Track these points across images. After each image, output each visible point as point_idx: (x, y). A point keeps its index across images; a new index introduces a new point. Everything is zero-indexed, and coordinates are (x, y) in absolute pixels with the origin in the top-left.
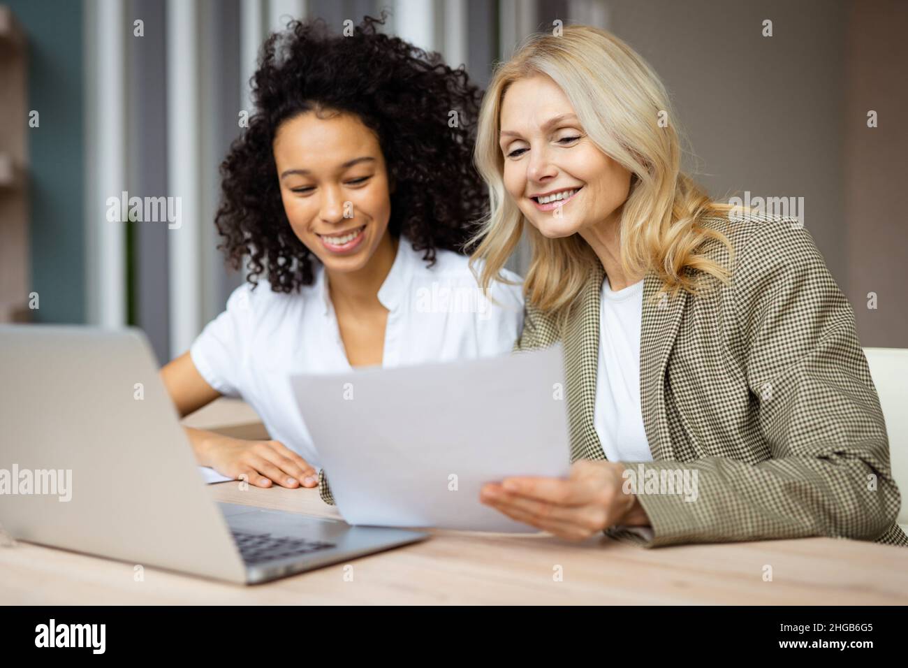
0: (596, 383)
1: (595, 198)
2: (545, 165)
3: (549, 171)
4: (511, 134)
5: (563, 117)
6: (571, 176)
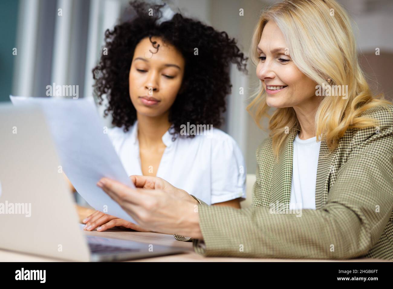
1: (293, 93)
2: (269, 71)
3: (270, 75)
4: (260, 49)
5: (281, 49)
6: (281, 80)
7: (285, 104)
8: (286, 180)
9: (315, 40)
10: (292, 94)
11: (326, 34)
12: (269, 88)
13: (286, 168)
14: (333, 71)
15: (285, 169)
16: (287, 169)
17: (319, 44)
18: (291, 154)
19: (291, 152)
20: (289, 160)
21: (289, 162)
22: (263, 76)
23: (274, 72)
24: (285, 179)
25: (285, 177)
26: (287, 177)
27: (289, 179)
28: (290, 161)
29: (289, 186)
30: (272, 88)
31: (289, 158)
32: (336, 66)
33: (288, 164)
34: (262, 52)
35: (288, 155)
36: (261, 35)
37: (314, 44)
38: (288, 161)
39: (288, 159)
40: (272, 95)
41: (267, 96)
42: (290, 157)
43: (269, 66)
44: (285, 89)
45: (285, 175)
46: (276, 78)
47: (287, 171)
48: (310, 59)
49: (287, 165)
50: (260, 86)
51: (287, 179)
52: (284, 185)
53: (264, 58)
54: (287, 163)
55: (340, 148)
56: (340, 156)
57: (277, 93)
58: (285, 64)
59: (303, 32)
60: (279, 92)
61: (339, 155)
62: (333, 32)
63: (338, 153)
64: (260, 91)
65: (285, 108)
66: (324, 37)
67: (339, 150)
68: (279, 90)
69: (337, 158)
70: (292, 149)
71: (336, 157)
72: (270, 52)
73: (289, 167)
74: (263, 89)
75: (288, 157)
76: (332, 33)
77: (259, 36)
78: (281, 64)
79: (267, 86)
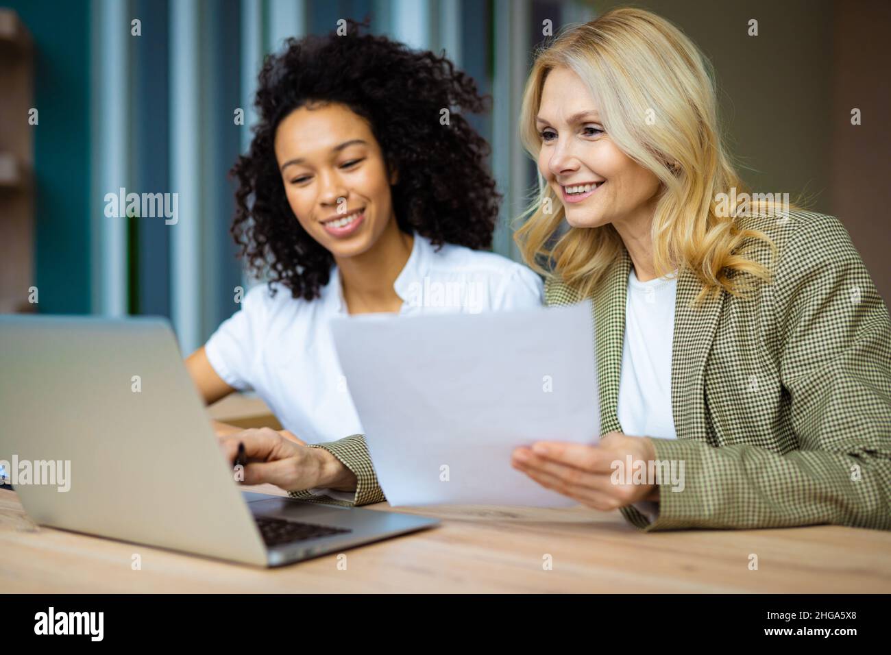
1: (616, 194)
2: (567, 159)
3: (569, 166)
4: (543, 121)
5: (587, 113)
6: (592, 171)
7: (603, 219)
9: (645, 93)
10: (615, 196)
12: (568, 191)
14: (682, 148)
15: (611, 333)
16: (615, 332)
18: (621, 304)
19: (621, 299)
20: (618, 316)
21: (618, 320)
22: (558, 168)
23: (576, 158)
26: (613, 347)
27: (617, 351)
28: (620, 318)
29: (618, 364)
31: (618, 312)
32: (686, 139)
33: (616, 322)
34: (548, 126)
35: (616, 306)
36: (540, 95)
37: (645, 101)
38: (616, 318)
39: (616, 314)
40: (578, 205)
42: (620, 310)
43: (567, 148)
44: (602, 188)
46: (581, 169)
47: (615, 337)
48: (639, 129)
52: (609, 362)
53: (552, 135)
54: (614, 320)
57: (586, 199)
58: (596, 139)
59: (622, 81)
60: (591, 195)
62: (675, 74)
70: (623, 294)
72: (566, 123)
73: (618, 328)
75: (616, 310)
76: (673, 77)
79: (563, 188)
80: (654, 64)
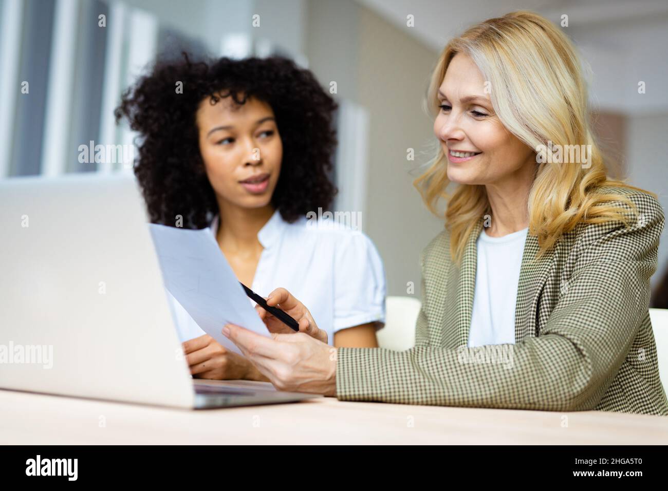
0: (471, 318)
2: (456, 129)
3: (457, 135)
4: (442, 94)
5: (476, 97)
6: (472, 143)
7: (476, 179)
8: (464, 299)
9: (531, 87)
10: (488, 164)
11: (546, 79)
12: (453, 154)
13: (465, 281)
14: (557, 133)
16: (467, 282)
17: (537, 93)
18: (472, 260)
22: (446, 136)
23: (463, 131)
24: (462, 297)
25: (462, 294)
30: (458, 154)
32: (561, 127)
34: (445, 99)
36: (445, 73)
37: (529, 92)
40: (457, 165)
41: (448, 166)
43: (457, 121)
44: (478, 157)
45: (462, 291)
46: (465, 139)
47: (467, 285)
48: (522, 114)
49: (466, 276)
50: (438, 150)
51: (465, 297)
53: (448, 108)
54: (466, 273)
55: (558, 253)
56: (558, 265)
57: (465, 162)
58: (482, 119)
59: (512, 74)
60: (469, 160)
61: (556, 263)
62: (556, 76)
63: (555, 259)
64: (438, 158)
65: (474, 185)
66: (544, 83)
67: (557, 255)
68: (470, 158)
69: (554, 267)
70: (473, 252)
71: (552, 266)
72: (459, 101)
74: (442, 154)
75: (468, 265)
76: (555, 78)
77: (441, 74)
78: (474, 120)
79: (450, 151)
80: (541, 66)
